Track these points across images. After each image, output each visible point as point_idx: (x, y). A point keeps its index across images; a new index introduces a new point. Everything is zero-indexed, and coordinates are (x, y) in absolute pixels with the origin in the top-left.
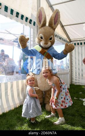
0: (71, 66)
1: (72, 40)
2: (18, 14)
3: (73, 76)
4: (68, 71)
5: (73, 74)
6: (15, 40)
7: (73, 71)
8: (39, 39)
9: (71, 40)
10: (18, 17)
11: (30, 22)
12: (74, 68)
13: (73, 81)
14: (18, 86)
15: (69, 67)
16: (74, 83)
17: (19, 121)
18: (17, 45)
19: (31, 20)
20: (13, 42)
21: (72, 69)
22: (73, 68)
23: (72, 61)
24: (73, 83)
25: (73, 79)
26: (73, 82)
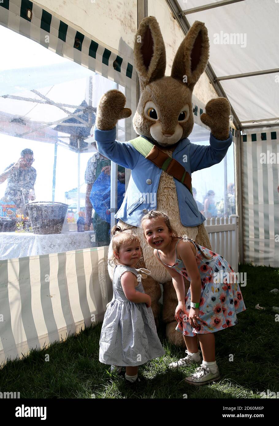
0: (242, 208)
1: (243, 125)
2: (79, 37)
3: (246, 239)
4: (234, 222)
5: (246, 233)
6: (61, 123)
7: (246, 222)
8: (145, 118)
9: (240, 123)
10: (80, 49)
11: (117, 64)
12: (250, 214)
13: (247, 253)
14: (80, 267)
15: (233, 210)
16: (250, 260)
17: (87, 378)
18: (68, 141)
19: (119, 61)
20: (55, 131)
21: (246, 216)
22: (246, 211)
23: (245, 190)
24: (246, 260)
25: (246, 248)
26: (248, 257)
